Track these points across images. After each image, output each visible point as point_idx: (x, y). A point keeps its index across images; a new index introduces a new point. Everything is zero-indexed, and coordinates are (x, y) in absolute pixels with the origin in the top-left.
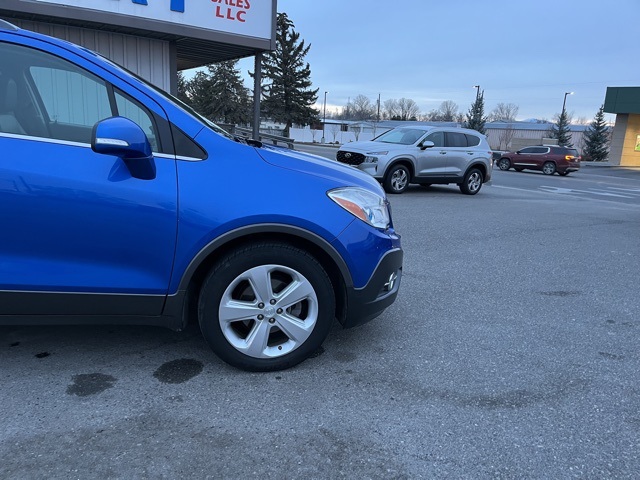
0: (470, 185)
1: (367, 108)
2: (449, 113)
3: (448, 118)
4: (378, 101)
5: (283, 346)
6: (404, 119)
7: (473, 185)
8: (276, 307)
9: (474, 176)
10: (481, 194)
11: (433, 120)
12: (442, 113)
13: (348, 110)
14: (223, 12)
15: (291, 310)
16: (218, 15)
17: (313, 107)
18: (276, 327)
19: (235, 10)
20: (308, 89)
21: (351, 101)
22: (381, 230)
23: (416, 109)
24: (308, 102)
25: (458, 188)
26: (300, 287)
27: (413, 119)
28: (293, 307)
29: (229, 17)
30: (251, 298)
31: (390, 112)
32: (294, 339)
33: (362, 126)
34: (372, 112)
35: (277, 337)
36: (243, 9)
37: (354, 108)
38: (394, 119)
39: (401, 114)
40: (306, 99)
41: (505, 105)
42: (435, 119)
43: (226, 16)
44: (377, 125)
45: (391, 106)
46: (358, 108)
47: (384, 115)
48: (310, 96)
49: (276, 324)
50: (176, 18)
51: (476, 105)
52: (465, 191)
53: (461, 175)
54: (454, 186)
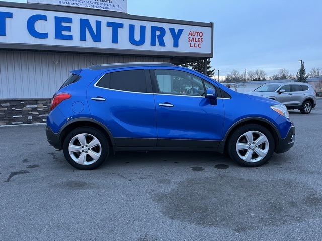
0: (305, 109)
1: (239, 76)
2: (284, 75)
3: (284, 77)
4: (245, 72)
5: (257, 159)
6: (259, 80)
7: (307, 109)
8: (254, 145)
9: (307, 105)
10: (312, 114)
11: (275, 79)
12: (280, 75)
13: (228, 78)
14: (193, 45)
15: (259, 146)
16: (191, 46)
17: (213, 78)
18: (254, 152)
19: (197, 44)
20: (209, 70)
21: (230, 73)
22: (288, 119)
23: (265, 75)
24: (210, 76)
25: (299, 111)
26: (262, 138)
27: (264, 80)
28: (260, 145)
29: (195, 47)
30: (246, 142)
31: (251, 77)
32: (261, 156)
33: (238, 85)
34: (241, 78)
35: (255, 155)
36: (200, 43)
37: (231, 77)
38: (254, 80)
39: (257, 78)
40: (209, 74)
41: (316, 69)
42: (276, 79)
43: (193, 46)
44: (246, 84)
45: (251, 74)
46: (234, 77)
47: (248, 79)
48: (211, 73)
49: (254, 151)
50: (175, 50)
51: (301, 70)
52: (303, 112)
53: (301, 105)
54: (297, 110)
